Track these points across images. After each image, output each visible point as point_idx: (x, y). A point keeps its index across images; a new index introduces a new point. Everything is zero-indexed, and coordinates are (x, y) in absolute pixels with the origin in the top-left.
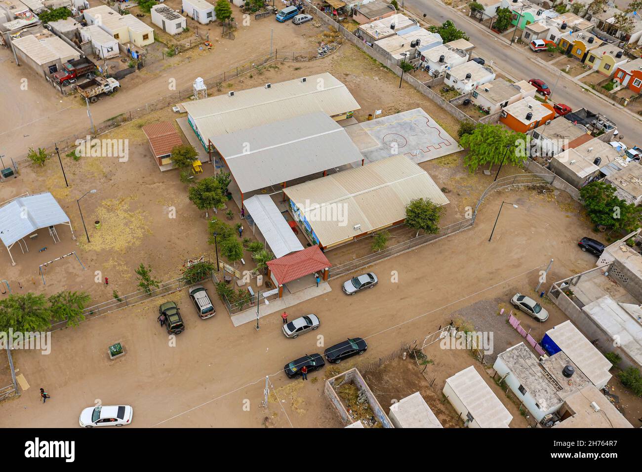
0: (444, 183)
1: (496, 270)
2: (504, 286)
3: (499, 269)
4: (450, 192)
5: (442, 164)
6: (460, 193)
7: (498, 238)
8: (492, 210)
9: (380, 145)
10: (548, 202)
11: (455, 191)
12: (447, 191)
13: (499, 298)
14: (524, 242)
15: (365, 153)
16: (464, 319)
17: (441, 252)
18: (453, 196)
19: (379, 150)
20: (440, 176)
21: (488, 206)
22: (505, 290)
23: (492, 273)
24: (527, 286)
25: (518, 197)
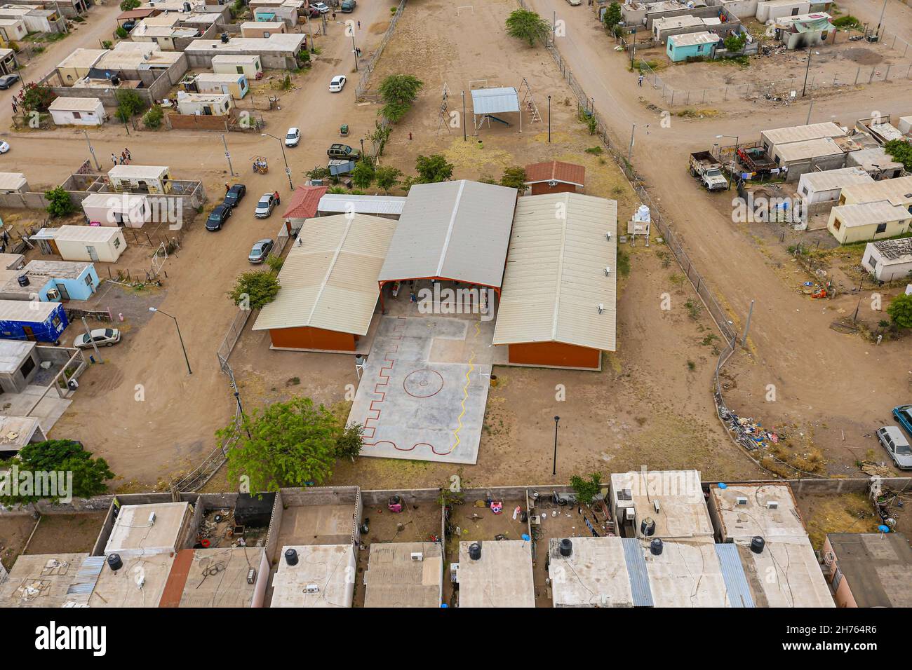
0: (306, 388)
1: (159, 354)
2: (139, 347)
3: (157, 356)
4: (287, 385)
5: (336, 409)
6: (273, 393)
7: (185, 384)
8: (220, 406)
9: (427, 362)
10: (160, 479)
11: (283, 391)
12: (291, 383)
13: (135, 332)
14: (152, 404)
15: (425, 341)
16: (153, 297)
17: (228, 325)
18: (278, 383)
19: (419, 356)
20: (319, 391)
21: (229, 406)
22: (135, 344)
23: (161, 348)
24: (115, 363)
25: (204, 450)
